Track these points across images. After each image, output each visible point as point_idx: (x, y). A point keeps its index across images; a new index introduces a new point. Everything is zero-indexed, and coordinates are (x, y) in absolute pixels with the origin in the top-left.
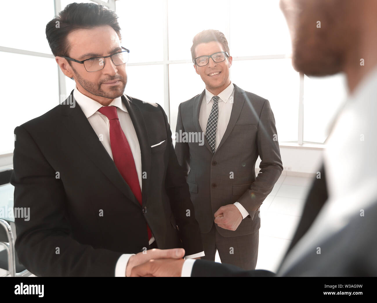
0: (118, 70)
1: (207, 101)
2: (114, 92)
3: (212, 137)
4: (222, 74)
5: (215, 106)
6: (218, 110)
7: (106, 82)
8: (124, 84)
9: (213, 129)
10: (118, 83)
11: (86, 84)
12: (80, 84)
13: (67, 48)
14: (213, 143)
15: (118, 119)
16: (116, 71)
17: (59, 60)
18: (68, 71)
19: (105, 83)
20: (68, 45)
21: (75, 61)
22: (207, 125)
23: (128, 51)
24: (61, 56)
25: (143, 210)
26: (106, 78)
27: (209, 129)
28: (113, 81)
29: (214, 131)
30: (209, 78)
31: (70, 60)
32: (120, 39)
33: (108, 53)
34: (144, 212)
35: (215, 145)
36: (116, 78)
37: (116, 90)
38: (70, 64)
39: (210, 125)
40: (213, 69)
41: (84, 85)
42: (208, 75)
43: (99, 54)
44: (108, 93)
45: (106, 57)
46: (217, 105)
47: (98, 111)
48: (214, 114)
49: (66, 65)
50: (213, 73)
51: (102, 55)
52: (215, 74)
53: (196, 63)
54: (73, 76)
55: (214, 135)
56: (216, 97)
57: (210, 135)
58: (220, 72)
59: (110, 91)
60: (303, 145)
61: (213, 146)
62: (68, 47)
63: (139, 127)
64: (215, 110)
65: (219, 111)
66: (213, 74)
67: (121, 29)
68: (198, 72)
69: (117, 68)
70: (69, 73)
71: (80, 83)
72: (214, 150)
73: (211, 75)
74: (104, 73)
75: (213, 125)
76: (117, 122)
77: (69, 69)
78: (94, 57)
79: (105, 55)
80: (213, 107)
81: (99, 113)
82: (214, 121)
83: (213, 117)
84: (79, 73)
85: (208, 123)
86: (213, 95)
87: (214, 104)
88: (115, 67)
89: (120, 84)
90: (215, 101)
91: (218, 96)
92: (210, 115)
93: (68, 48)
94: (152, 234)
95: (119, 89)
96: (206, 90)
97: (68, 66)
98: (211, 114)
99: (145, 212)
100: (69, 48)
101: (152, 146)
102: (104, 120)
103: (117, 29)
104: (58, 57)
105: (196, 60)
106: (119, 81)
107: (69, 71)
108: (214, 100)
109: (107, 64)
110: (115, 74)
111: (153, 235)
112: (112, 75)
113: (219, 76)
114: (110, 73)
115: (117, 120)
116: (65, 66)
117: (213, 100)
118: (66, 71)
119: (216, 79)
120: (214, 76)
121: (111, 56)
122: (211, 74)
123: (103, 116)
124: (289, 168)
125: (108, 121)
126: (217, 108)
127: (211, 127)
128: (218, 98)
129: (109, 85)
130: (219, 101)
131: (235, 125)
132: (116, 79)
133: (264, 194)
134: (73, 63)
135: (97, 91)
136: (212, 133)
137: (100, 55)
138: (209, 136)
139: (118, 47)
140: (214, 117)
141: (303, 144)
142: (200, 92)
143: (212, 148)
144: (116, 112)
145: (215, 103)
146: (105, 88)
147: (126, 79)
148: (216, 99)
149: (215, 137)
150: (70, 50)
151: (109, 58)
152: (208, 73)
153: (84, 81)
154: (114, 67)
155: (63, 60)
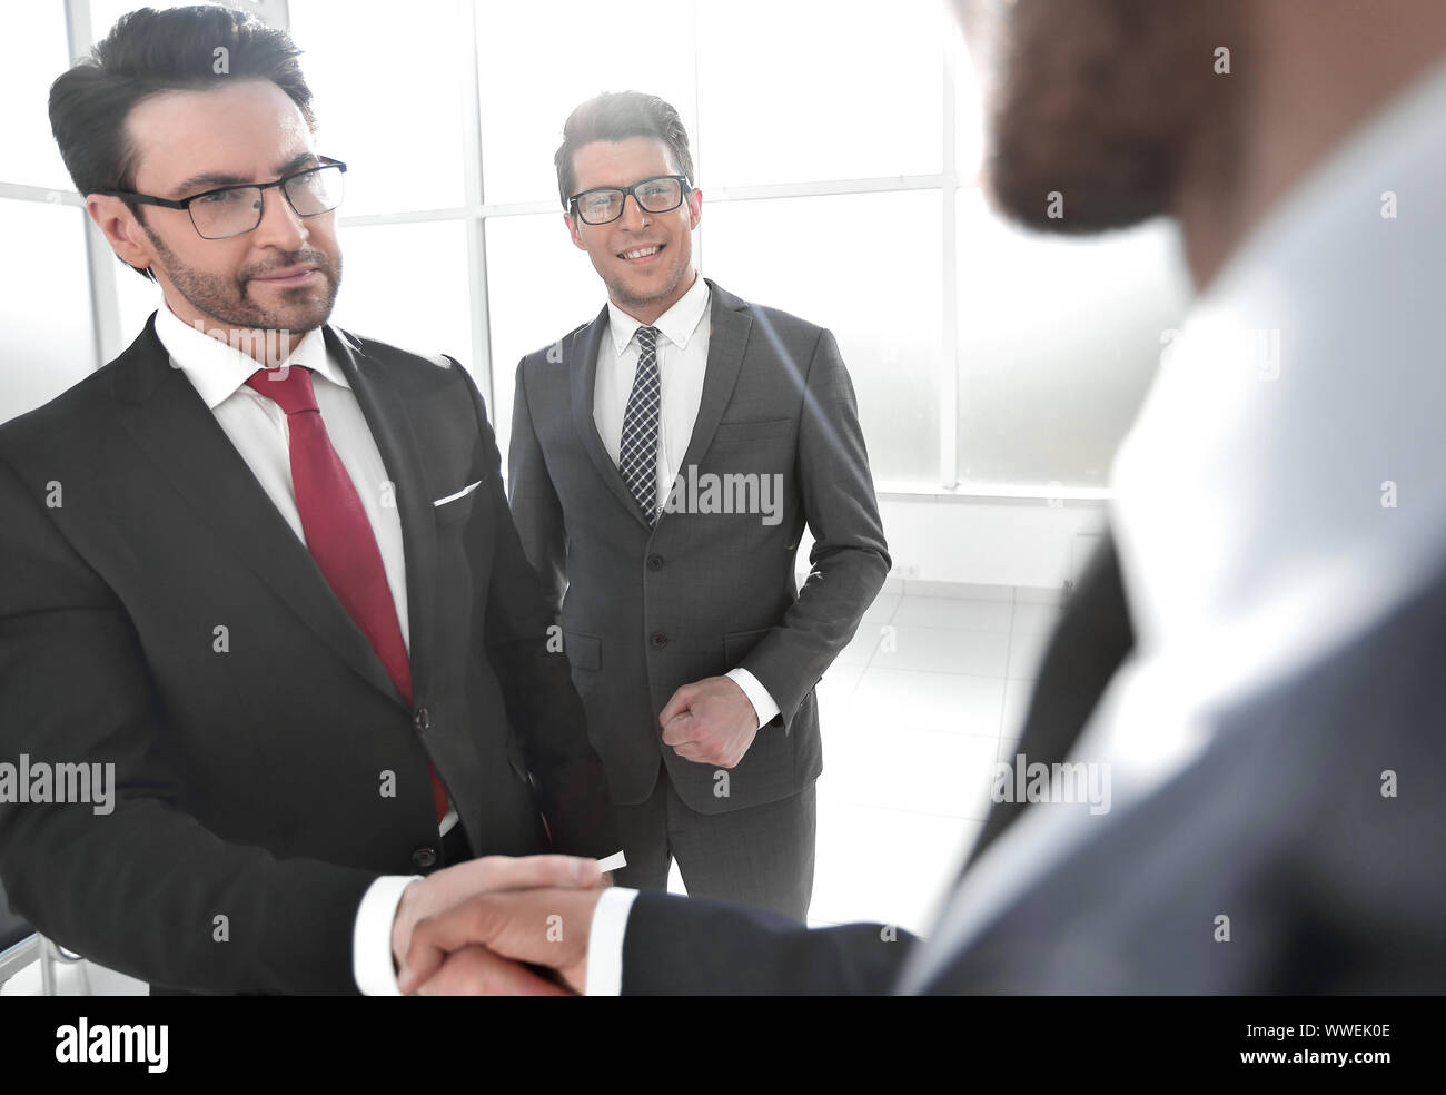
0: (308, 229)
1: (617, 346)
2: (300, 311)
3: (643, 470)
4: (667, 255)
5: (648, 363)
6: (658, 377)
7: (268, 274)
8: (333, 283)
9: (644, 443)
10: (309, 277)
11: (198, 283)
12: (175, 290)
13: (126, 160)
14: (650, 491)
15: (318, 411)
16: (304, 234)
17: (100, 209)
18: (134, 245)
19: (262, 275)
20: (130, 148)
21: (159, 202)
22: (624, 429)
23: (343, 168)
24: (106, 190)
25: (418, 720)
26: (267, 261)
27: (632, 443)
28: (291, 270)
29: (651, 450)
30: (622, 268)
31: (135, 201)
32: (312, 130)
33: (273, 174)
34: (420, 727)
35: (654, 497)
36: (302, 260)
37: (305, 302)
38: (140, 218)
39: (633, 430)
40: (637, 235)
41: (187, 287)
42: (621, 256)
43: (241, 177)
44: (274, 315)
45: (266, 186)
46: (654, 357)
47: (248, 383)
48: (647, 389)
49: (124, 227)
50: (639, 250)
51: (252, 179)
52: (644, 252)
53: (575, 211)
54: (151, 261)
55: (650, 463)
56: (649, 329)
57: (638, 463)
58: (662, 247)
59: (282, 308)
60: (959, 488)
61: (650, 504)
62: (129, 156)
63: (389, 436)
64: (648, 376)
65: (662, 378)
66: (636, 255)
67: (313, 93)
68: (580, 241)
69: (307, 227)
70: (134, 251)
71: (177, 284)
72: (651, 517)
73: (631, 256)
74: (262, 240)
75: (645, 430)
76: (316, 420)
77: (135, 239)
78: (223, 189)
79: (260, 180)
80: (639, 364)
81: (249, 390)
82: (645, 416)
83: (643, 403)
84: (172, 248)
85: (627, 423)
86: (637, 325)
87: (642, 357)
88: (301, 221)
89: (319, 280)
90: (646, 344)
91: (655, 325)
92: (632, 396)
93: (131, 160)
94: (450, 802)
95: (317, 299)
96: (613, 309)
97: (131, 225)
98: (635, 390)
99: (423, 724)
100: (134, 161)
101: (438, 503)
102: (268, 415)
103: (299, 94)
104: (94, 197)
105: (573, 199)
106: (314, 270)
107: (138, 244)
108: (641, 340)
109: (271, 211)
110: (300, 245)
111: (454, 803)
112: (287, 249)
113: (659, 260)
114: (282, 240)
115: (313, 413)
116: (120, 227)
117: (637, 341)
118: (125, 244)
119: (648, 272)
120: (642, 260)
121: (281, 184)
122: (631, 251)
123: (262, 400)
124: (911, 571)
125: (281, 418)
126: (654, 370)
127: (638, 436)
128: (654, 334)
129: (279, 285)
130: (660, 342)
131: (720, 424)
132: (304, 264)
133: (832, 642)
134: (151, 212)
135: (237, 305)
136: (644, 457)
137: (243, 180)
138: (632, 470)
139: (304, 152)
140: (646, 403)
141: (957, 484)
142: (590, 315)
143: (644, 510)
144: (308, 385)
145: (647, 352)
146: (264, 294)
147: (339, 266)
148: (647, 336)
149: (654, 470)
150: (138, 165)
151: (277, 188)
152: (620, 249)
153: (190, 274)
154: (297, 223)
155: (113, 205)
